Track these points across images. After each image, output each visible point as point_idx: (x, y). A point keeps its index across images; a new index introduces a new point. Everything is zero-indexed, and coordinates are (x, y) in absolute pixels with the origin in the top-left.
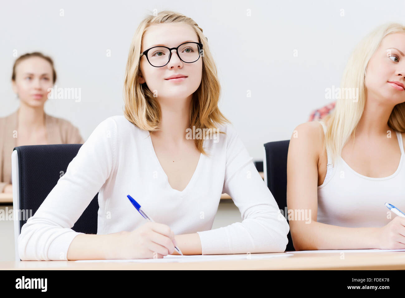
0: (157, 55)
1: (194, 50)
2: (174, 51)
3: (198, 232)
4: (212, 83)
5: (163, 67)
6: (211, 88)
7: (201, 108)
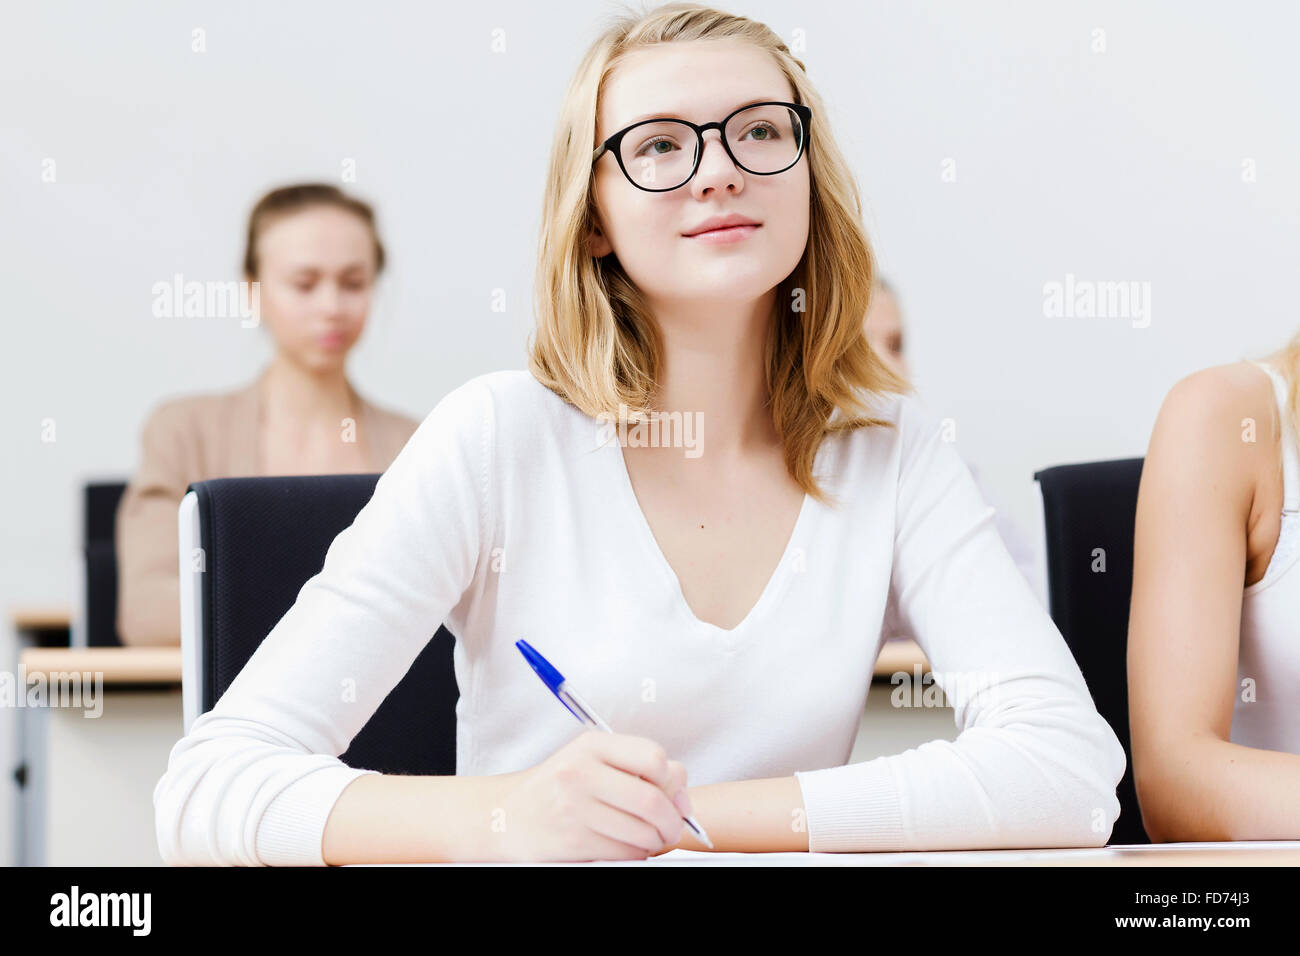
0: (653, 151)
1: (781, 133)
2: (710, 135)
3: (797, 774)
4: (847, 248)
5: (675, 191)
6: (842, 267)
7: (809, 339)
